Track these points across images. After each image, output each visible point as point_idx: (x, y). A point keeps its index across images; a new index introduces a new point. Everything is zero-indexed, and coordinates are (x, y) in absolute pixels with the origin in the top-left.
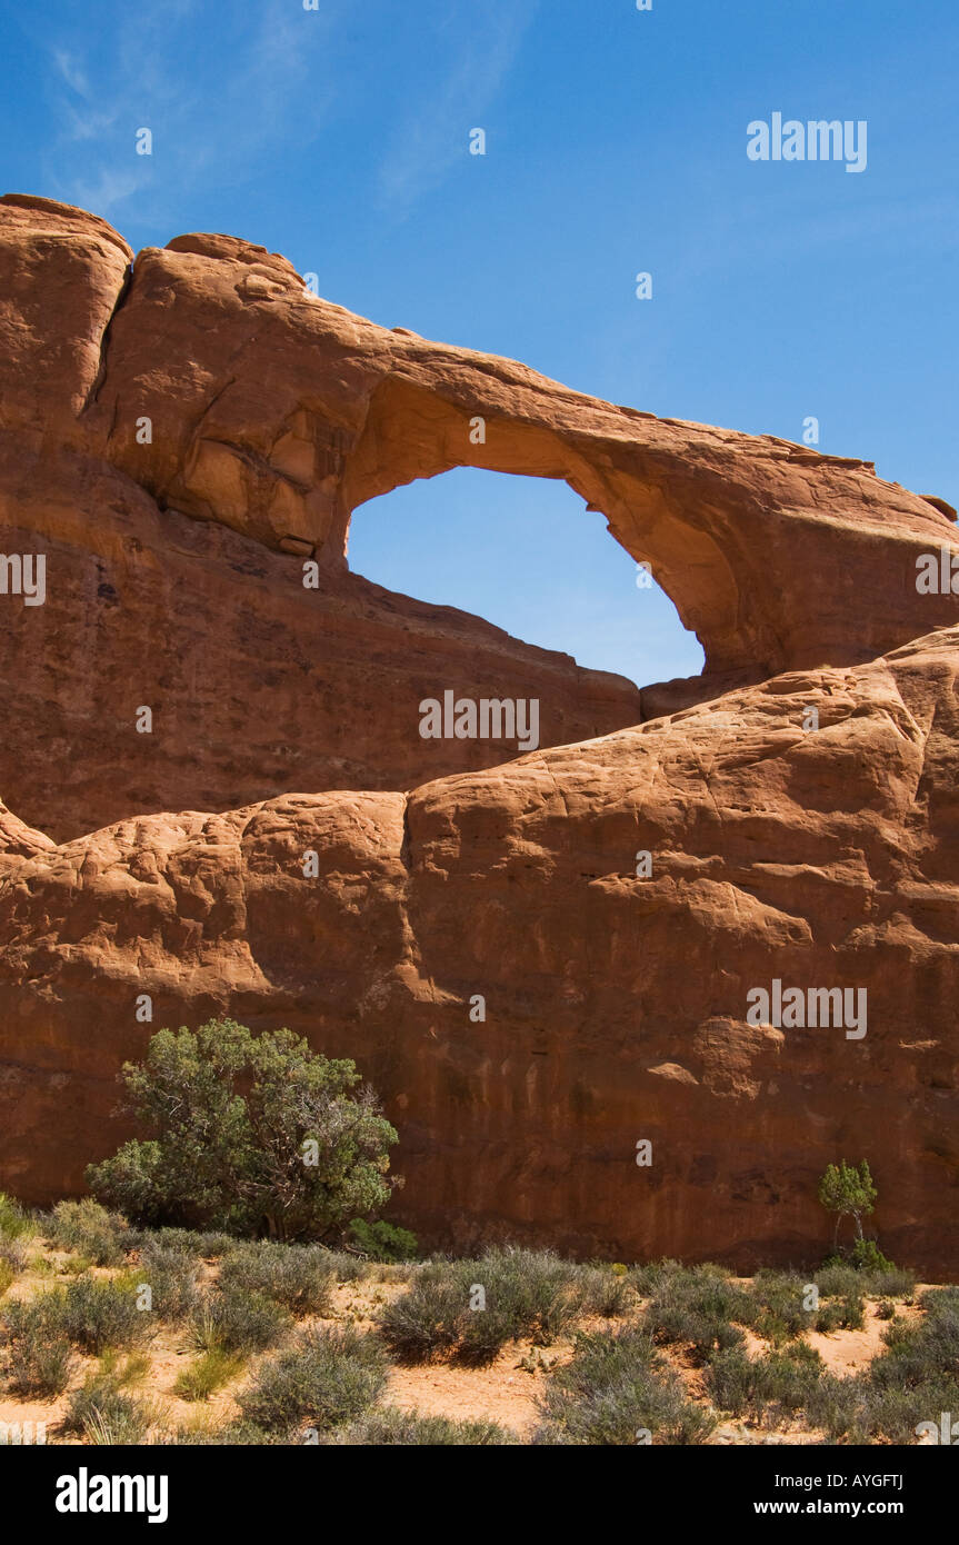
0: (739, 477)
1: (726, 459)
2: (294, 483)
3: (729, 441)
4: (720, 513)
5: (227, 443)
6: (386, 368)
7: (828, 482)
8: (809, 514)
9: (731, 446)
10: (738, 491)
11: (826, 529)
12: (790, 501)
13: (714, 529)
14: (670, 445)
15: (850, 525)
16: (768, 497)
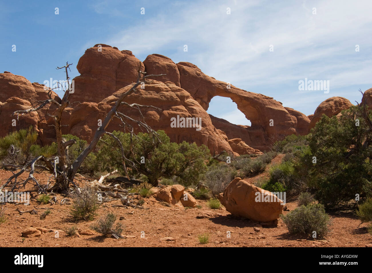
0: (260, 101)
1: (258, 99)
2: (205, 102)
3: (258, 96)
4: (258, 106)
5: (199, 98)
6: (217, 86)
7: (270, 101)
8: (269, 107)
9: (258, 97)
10: (261, 104)
11: (271, 109)
12: (266, 105)
13: (257, 108)
14: (252, 97)
15: (274, 108)
16: (264, 104)
